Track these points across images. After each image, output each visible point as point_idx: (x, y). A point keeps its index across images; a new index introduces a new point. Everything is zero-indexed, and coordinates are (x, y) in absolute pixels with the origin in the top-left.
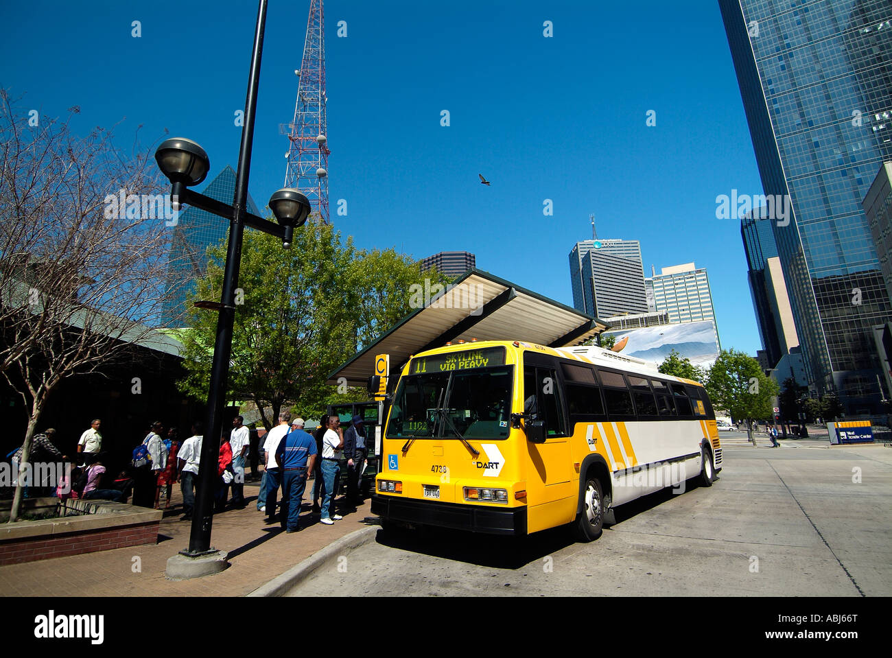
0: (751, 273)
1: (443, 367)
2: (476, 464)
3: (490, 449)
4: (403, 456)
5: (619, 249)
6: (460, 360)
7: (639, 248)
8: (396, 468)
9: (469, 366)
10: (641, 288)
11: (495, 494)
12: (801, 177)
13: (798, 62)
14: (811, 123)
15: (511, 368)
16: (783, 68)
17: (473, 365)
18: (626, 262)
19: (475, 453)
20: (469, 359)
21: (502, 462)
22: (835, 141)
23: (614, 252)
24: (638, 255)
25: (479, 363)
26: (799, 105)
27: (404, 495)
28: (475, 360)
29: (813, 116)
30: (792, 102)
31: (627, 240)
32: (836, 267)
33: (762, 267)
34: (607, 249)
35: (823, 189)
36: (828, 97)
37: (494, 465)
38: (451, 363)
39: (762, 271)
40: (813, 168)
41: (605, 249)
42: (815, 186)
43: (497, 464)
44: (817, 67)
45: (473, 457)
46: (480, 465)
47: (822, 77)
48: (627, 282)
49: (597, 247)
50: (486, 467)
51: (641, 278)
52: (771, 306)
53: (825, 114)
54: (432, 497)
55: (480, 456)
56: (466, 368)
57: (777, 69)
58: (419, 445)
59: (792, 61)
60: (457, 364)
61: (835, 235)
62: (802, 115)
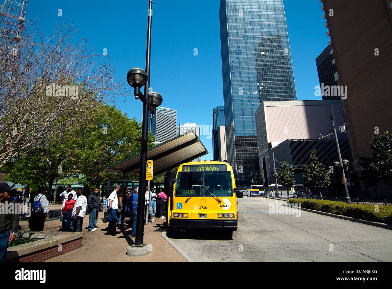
0: (213, 130)
1: (198, 169)
2: (220, 205)
3: (226, 200)
4: (185, 203)
5: (169, 112)
6: (206, 168)
7: (176, 113)
8: (181, 208)
9: (210, 170)
10: (175, 131)
11: (228, 215)
12: (237, 99)
13: (242, 57)
14: (242, 81)
15: (229, 172)
16: (237, 58)
17: (212, 170)
18: (170, 118)
19: (220, 202)
20: (210, 167)
21: (230, 204)
22: (248, 89)
23: (166, 113)
24: (175, 116)
25: (215, 169)
26: (240, 73)
27: (189, 218)
28: (213, 168)
29: (243, 78)
30: (238, 71)
31: (171, 109)
32: (243, 133)
33: (218, 129)
34: (163, 111)
35: (242, 105)
36: (249, 73)
37: (227, 206)
38: (202, 168)
39: (218, 130)
40: (240, 97)
41: (162, 111)
42: (240, 103)
43: (228, 205)
44: (247, 61)
45: (219, 203)
46: (221, 206)
47: (248, 65)
48: (170, 127)
49: (159, 110)
50: (224, 206)
51: (175, 126)
52: (218, 144)
53: (247, 79)
54: (203, 218)
55: (221, 203)
56: (209, 171)
57: (235, 58)
58: (193, 199)
59: (241, 56)
60: (205, 169)
61: (244, 122)
62: (240, 77)
